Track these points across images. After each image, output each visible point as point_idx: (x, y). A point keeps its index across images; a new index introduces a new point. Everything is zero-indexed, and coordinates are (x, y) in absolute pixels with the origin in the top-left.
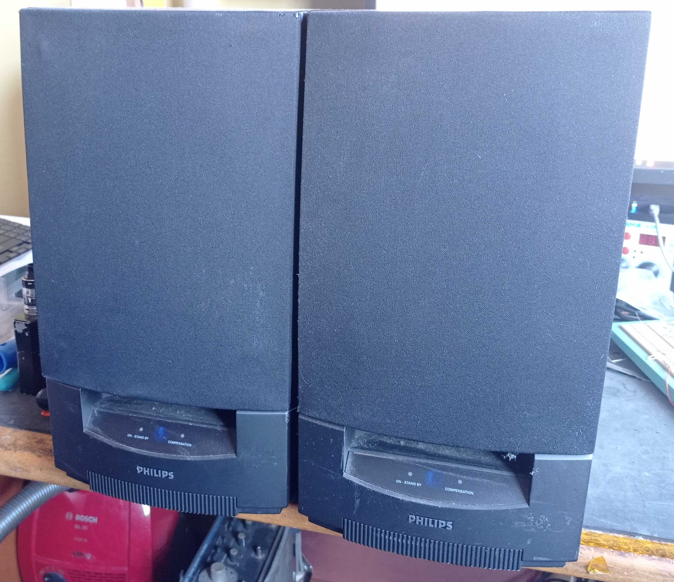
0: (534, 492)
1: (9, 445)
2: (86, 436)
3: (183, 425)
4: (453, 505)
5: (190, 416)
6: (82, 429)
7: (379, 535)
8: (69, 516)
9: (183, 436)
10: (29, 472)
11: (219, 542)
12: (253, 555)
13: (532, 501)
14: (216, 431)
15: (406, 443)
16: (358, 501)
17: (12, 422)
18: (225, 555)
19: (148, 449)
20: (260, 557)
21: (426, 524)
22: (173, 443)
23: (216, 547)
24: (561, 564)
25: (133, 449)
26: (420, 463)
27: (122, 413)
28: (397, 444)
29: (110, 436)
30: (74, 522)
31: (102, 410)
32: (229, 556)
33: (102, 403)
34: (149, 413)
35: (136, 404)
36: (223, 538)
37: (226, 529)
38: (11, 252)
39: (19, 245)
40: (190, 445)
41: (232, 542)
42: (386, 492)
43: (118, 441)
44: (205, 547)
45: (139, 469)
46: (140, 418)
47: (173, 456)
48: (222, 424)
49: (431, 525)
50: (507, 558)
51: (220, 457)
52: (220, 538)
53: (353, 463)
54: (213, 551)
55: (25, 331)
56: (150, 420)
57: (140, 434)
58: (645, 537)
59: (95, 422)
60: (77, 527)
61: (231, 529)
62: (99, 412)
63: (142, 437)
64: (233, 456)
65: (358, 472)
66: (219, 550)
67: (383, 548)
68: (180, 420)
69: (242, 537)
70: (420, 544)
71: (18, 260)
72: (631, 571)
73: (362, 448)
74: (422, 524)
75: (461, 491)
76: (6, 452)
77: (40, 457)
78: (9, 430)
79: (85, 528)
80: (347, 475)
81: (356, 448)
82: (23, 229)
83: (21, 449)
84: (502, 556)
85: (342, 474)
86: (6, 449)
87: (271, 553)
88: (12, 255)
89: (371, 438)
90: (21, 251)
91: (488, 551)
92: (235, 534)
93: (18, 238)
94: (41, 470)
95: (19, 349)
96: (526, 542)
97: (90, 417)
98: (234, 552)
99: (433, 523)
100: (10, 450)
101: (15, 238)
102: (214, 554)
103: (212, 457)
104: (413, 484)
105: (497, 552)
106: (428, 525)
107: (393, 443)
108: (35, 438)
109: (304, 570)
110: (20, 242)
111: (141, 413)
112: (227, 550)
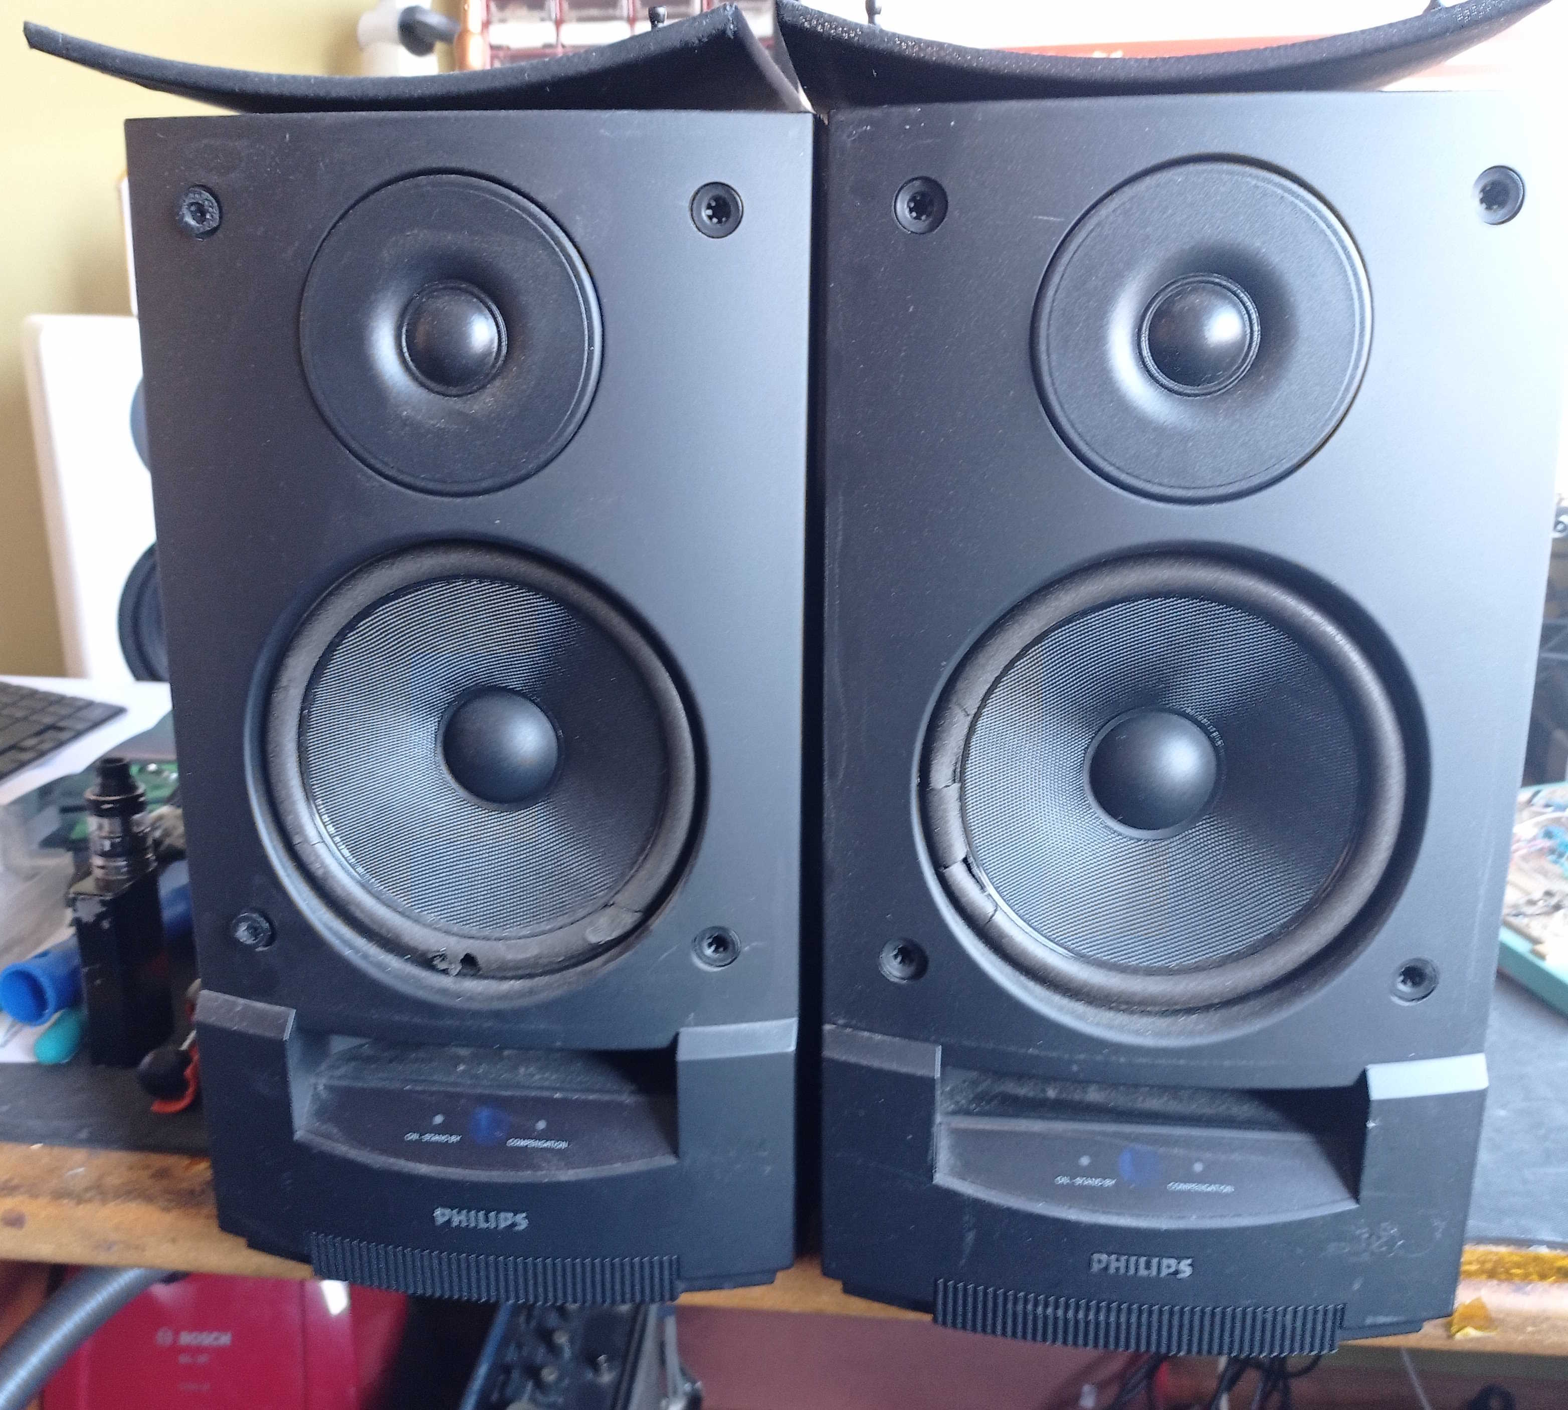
0: (1370, 1174)
1: (87, 1190)
2: (303, 1149)
3: (536, 1100)
4: (1193, 1221)
5: (551, 1077)
6: (291, 1131)
7: (1020, 1307)
8: (164, 1337)
9: (541, 1125)
10: (143, 1250)
11: (511, 1355)
12: (590, 1375)
13: (1365, 1193)
14: (620, 1105)
15: (1061, 1092)
16: (970, 1237)
17: (84, 1135)
18: (530, 1386)
19: (458, 1163)
20: (607, 1377)
21: (1132, 1271)
22: (523, 1143)
23: (507, 1370)
24: (1413, 1325)
25: (423, 1169)
26: (1104, 1134)
27: (387, 1085)
28: (1041, 1095)
29: (361, 1143)
30: (176, 1350)
31: (336, 1083)
32: (539, 1385)
33: (333, 1067)
34: (452, 1079)
35: (416, 1060)
36: (519, 1346)
37: (523, 1326)
38: (23, 750)
39: (39, 733)
40: (563, 1145)
41: (541, 1353)
42: (1040, 1208)
43: (384, 1151)
44: (482, 1371)
45: (441, 1215)
46: (432, 1094)
47: (525, 1176)
48: (633, 1088)
49: (1143, 1272)
50: (1309, 1326)
51: (637, 1166)
52: (512, 1347)
53: (953, 1148)
54: (502, 1377)
55: (100, 917)
56: (459, 1096)
57: (438, 1130)
58: (1551, 1245)
59: (322, 1112)
60: (184, 1359)
61: (533, 1324)
62: (330, 1088)
63: (442, 1138)
64: (670, 1161)
65: (965, 1170)
66: (516, 1375)
67: (1029, 1336)
68: (528, 1087)
69: (562, 1339)
70: (1118, 1317)
71: (38, 766)
72: (1542, 1322)
73: (968, 1113)
74: (1122, 1271)
75: (1204, 1188)
76: (81, 1206)
77: (166, 1209)
78: (79, 1155)
79: (203, 1359)
80: (943, 1178)
81: (954, 1113)
82: (40, 699)
83: (119, 1197)
84: (1299, 1324)
85: (931, 1178)
86: (80, 1199)
87: (628, 1367)
88: (25, 756)
89: (980, 1089)
90: (46, 746)
91: (1269, 1316)
92: (546, 1336)
93: (34, 718)
94: (174, 1241)
95: (85, 962)
96: (1351, 1284)
97: (308, 1102)
98: (549, 1375)
99: (1148, 1266)
100: (90, 1200)
101: (25, 718)
102: (505, 1384)
103: (619, 1168)
104: (1096, 1182)
105: (1289, 1317)
106: (1137, 1269)
107: (1031, 1094)
108: (148, 1167)
109: (685, 1394)
110: (38, 728)
111: (434, 1082)
112: (533, 1372)
